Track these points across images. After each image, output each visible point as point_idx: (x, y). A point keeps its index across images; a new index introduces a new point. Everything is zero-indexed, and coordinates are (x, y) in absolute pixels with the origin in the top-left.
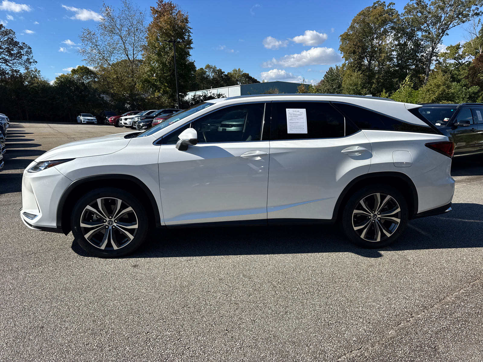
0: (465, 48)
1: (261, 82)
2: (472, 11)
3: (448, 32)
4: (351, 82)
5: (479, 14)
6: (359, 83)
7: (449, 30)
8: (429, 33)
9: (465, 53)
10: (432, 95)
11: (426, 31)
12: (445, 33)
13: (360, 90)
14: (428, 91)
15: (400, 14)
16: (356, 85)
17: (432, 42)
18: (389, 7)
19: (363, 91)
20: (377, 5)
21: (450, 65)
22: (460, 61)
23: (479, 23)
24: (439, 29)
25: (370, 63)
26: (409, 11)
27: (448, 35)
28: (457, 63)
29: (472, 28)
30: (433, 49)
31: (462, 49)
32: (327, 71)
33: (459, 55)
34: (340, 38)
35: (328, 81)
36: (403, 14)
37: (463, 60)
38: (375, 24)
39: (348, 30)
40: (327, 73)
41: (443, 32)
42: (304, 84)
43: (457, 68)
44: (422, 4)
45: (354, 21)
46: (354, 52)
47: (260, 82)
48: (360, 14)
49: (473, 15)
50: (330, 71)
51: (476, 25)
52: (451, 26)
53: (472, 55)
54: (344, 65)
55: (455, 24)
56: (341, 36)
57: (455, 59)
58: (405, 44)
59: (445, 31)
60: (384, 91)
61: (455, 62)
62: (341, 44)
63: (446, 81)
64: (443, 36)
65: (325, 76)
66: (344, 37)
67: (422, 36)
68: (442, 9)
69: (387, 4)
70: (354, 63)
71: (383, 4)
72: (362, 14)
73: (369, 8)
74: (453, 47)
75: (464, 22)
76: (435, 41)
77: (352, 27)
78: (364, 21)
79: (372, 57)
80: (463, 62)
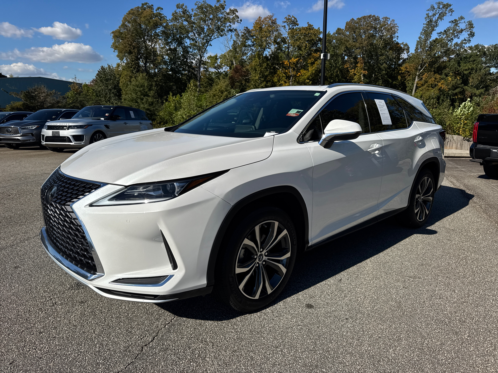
0: (221, 59)
1: (8, 76)
2: (226, 27)
3: (211, 43)
4: (137, 83)
5: (232, 31)
6: (146, 84)
7: (212, 41)
8: (196, 42)
9: (222, 64)
10: (218, 99)
11: (193, 40)
12: (209, 44)
13: (147, 92)
14: (214, 95)
15: (168, 20)
16: (142, 86)
17: (200, 50)
18: (158, 11)
19: (151, 93)
20: (145, 6)
21: (212, 73)
22: (219, 70)
23: (231, 39)
24: (203, 39)
25: (145, 64)
26: (175, 18)
27: (211, 46)
28: (217, 72)
29: (226, 42)
30: (201, 57)
31: (219, 60)
32: (99, 70)
33: (218, 65)
34: (112, 35)
35: (101, 81)
36: (171, 21)
37: (221, 70)
38: (146, 25)
39: (120, 28)
40: (99, 72)
41: (207, 42)
42: (77, 83)
43: (217, 76)
44: (188, 13)
45: (125, 19)
46: (130, 53)
47: (6, 77)
48: (129, 13)
49: (228, 31)
50: (102, 70)
51: (229, 40)
52: (213, 37)
53: (227, 66)
54: (118, 65)
55: (216, 37)
56: (113, 33)
57: (215, 69)
58: (175, 49)
59: (209, 42)
60: (171, 94)
61: (215, 71)
62: (113, 41)
63: (227, 87)
64: (207, 46)
65: (97, 75)
66: (117, 34)
67: (191, 44)
68: (205, 21)
69: (155, 8)
70: (131, 64)
71: (151, 7)
72: (131, 13)
73: (138, 8)
74: (212, 57)
75: (222, 36)
76: (202, 49)
77: (124, 25)
78: (135, 21)
79: (146, 59)
80: (222, 72)
